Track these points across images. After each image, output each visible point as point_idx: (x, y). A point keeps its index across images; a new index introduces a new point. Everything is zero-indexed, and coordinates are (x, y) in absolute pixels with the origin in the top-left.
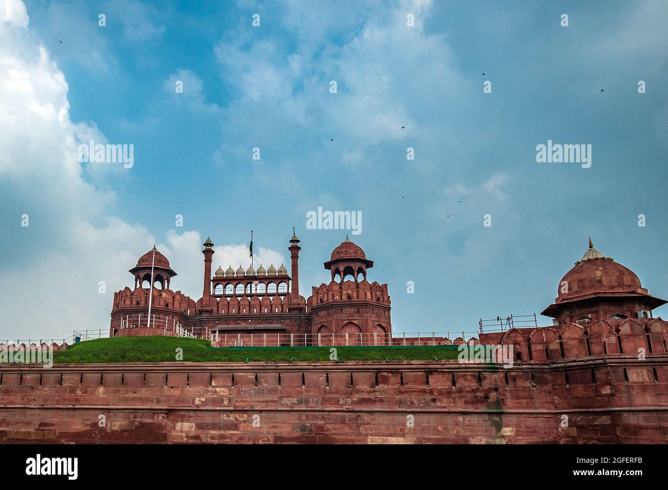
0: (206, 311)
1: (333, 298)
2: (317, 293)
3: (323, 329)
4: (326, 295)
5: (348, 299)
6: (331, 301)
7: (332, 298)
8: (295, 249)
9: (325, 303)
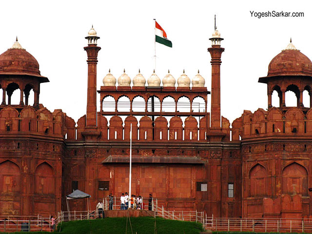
0: (92, 136)
1: (273, 131)
2: (251, 120)
3: (258, 168)
4: (264, 124)
5: (292, 132)
6: (271, 134)
7: (271, 130)
8: (216, 52)
9: (263, 135)
